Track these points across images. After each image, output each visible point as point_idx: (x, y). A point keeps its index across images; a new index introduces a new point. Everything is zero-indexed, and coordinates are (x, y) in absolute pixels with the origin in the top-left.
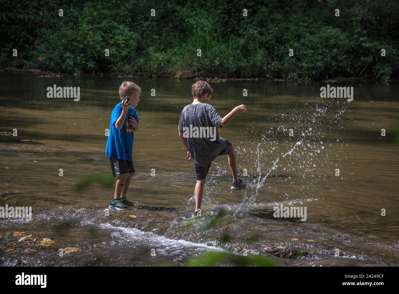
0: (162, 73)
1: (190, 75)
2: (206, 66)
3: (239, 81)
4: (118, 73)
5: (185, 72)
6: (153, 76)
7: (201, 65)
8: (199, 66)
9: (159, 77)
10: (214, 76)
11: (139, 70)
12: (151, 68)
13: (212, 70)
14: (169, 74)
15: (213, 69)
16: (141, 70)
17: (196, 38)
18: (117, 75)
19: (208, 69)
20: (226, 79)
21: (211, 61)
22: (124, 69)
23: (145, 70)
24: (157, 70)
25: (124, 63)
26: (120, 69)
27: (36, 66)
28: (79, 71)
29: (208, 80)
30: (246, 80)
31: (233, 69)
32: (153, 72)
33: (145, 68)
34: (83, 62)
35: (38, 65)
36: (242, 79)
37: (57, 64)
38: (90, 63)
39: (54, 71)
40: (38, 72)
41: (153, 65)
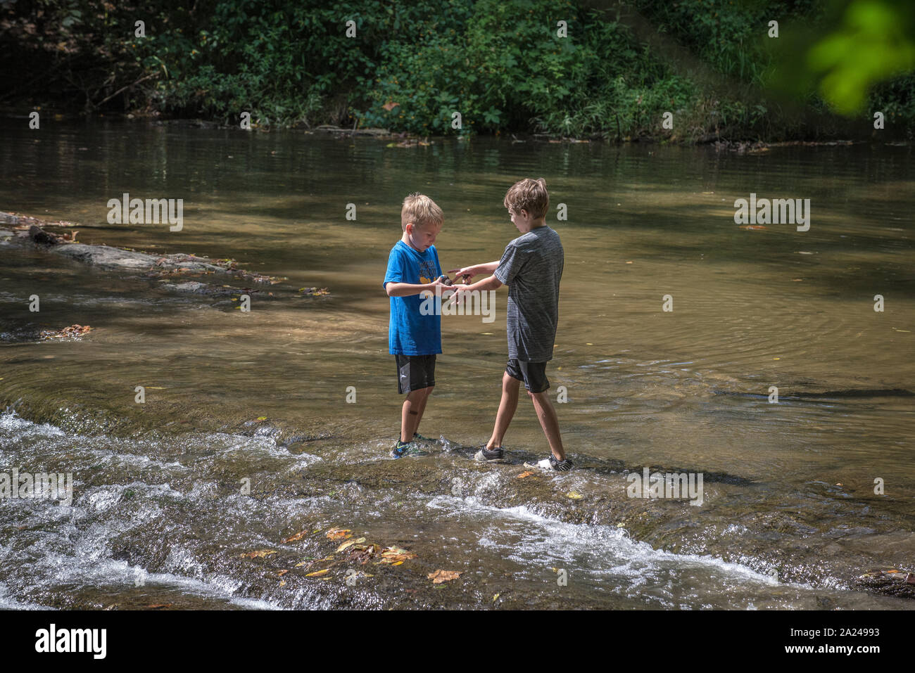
0: (644, 134)
1: (702, 136)
2: (738, 116)
4: (550, 133)
5: (693, 130)
6: (624, 139)
7: (728, 113)
8: (724, 117)
9: (636, 141)
10: (756, 137)
11: (593, 127)
12: (620, 122)
13: (750, 125)
14: (656, 135)
15: (752, 122)
16: (598, 127)
17: (717, 57)
18: (547, 139)
19: (741, 123)
20: (782, 144)
21: (748, 105)
22: (561, 126)
23: (606, 127)
24: (631, 127)
25: (561, 112)
26: (553, 125)
27: (379, 122)
28: (468, 132)
29: (742, 147)
30: (826, 144)
31: (797, 123)
32: (623, 132)
33: (606, 123)
34: (476, 112)
35: (382, 121)
36: (816, 144)
37: (423, 116)
38: (490, 113)
39: (417, 132)
40: (384, 135)
41: (625, 116)
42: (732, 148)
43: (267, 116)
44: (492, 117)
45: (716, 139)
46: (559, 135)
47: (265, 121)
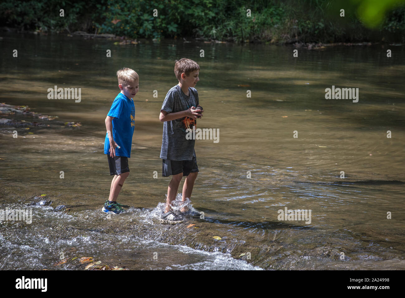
0: (256, 38)
1: (288, 40)
2: (308, 29)
3: (348, 46)
4: (204, 38)
5: (283, 36)
6: (246, 41)
7: (302, 27)
8: (300, 29)
9: (252, 42)
10: (318, 40)
11: (228, 34)
12: (243, 32)
13: (315, 33)
14: (263, 39)
15: (316, 32)
16: (231, 35)
18: (203, 41)
19: (310, 33)
20: (333, 44)
21: (314, 23)
22: (211, 33)
23: (236, 34)
24: (250, 35)
25: (211, 26)
26: (206, 33)
27: (109, 30)
28: (159, 36)
29: (310, 46)
30: (357, 44)
31: (341, 33)
32: (245, 37)
33: (235, 32)
34: (163, 25)
35: (111, 29)
36: (351, 44)
37: (134, 27)
38: (171, 26)
39: (130, 36)
40: (112, 38)
41: (246, 28)
42: (305, 46)
43: (46, 26)
44: (173, 28)
45: (296, 42)
46: (210, 38)
47: (45, 29)
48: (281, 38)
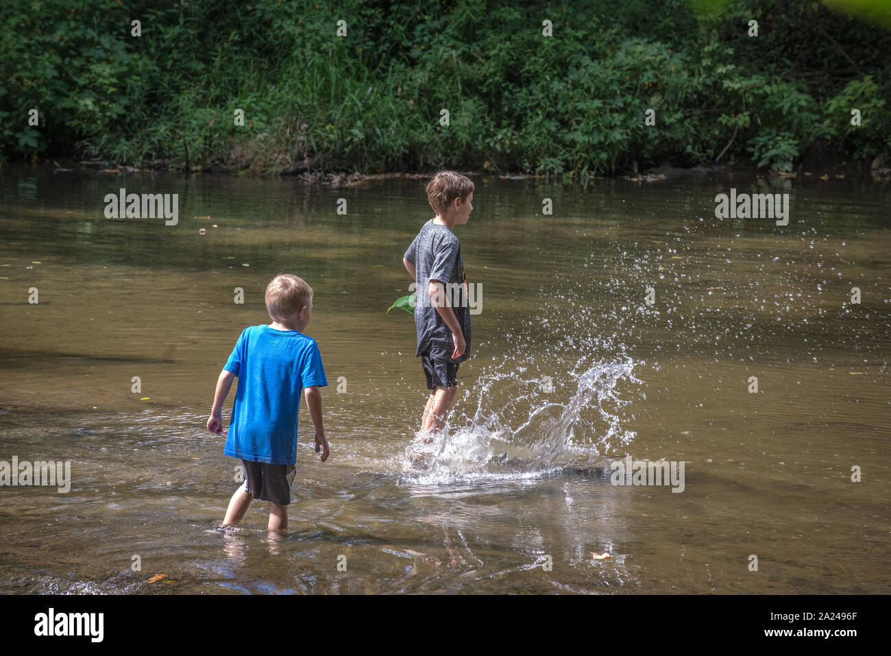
0: (217, 162)
1: (288, 166)
2: (330, 142)
3: (414, 179)
4: (101, 160)
5: (276, 158)
6: (194, 168)
7: (318, 139)
8: (313, 144)
9: (208, 171)
10: (350, 167)
11: (154, 154)
12: (188, 148)
13: (344, 153)
14: (232, 164)
15: (347, 150)
16: (161, 154)
17: (302, 71)
19: (334, 150)
20: (382, 176)
21: (341, 129)
22: (116, 152)
23: (171, 153)
24: (202, 154)
25: (115, 134)
29: (336, 179)
31: (398, 151)
32: (193, 159)
33: (170, 148)
34: (7, 132)
36: (421, 176)
38: (25, 135)
41: (194, 140)
42: (324, 181)
44: (28, 140)
45: (305, 170)
46: (114, 162)
48: (272, 162)
